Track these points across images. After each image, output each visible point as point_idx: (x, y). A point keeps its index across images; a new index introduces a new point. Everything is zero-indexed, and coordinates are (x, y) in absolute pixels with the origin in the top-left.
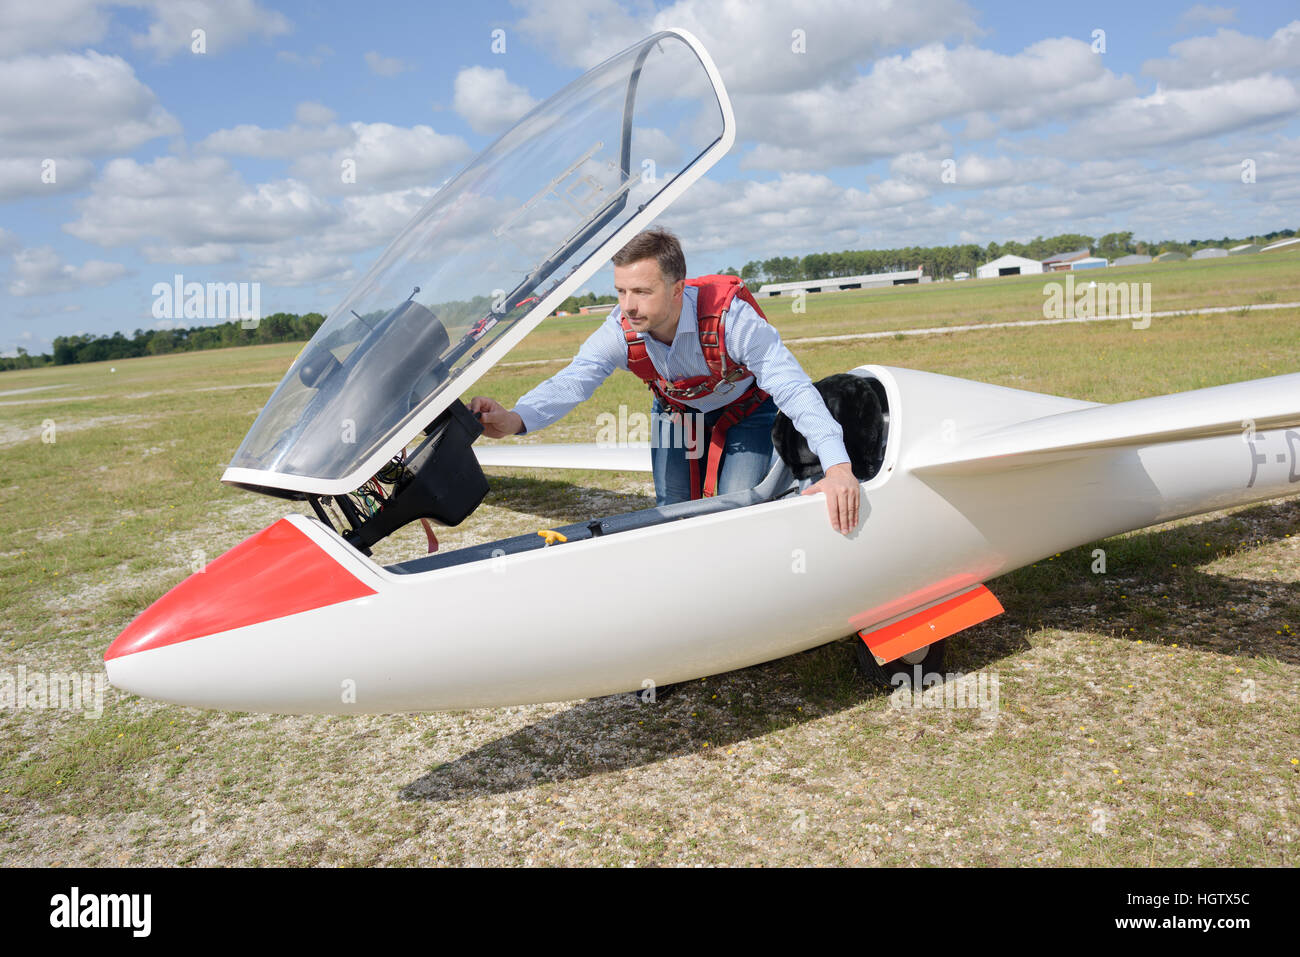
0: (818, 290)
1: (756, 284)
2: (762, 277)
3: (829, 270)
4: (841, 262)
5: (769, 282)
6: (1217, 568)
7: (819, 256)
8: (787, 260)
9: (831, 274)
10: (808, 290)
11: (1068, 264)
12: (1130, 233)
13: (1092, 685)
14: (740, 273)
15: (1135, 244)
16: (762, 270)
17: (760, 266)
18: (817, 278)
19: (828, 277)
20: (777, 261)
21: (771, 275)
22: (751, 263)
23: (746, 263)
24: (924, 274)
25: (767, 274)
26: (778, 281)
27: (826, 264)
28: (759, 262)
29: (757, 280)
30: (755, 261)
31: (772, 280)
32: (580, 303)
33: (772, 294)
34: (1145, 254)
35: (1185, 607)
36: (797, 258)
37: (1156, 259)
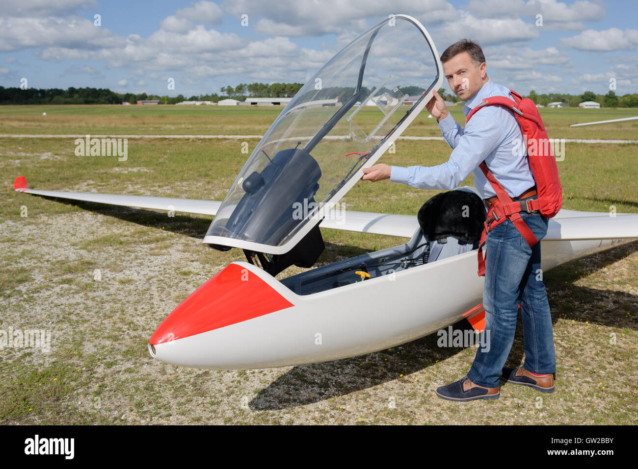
0: (278, 103)
1: (243, 97)
2: (247, 94)
3: (285, 93)
4: (292, 89)
5: (250, 97)
6: (581, 283)
7: (280, 85)
8: (262, 85)
9: (286, 95)
10: (273, 103)
11: (411, 102)
12: (444, 89)
13: (560, 342)
14: (234, 90)
15: (446, 95)
16: (247, 89)
17: (246, 87)
18: (278, 97)
19: (284, 97)
20: (256, 85)
21: (252, 93)
22: (241, 85)
23: (238, 84)
24: (339, 101)
25: (250, 92)
26: (255, 97)
27: (283, 89)
28: (246, 85)
29: (244, 95)
30: (243, 84)
31: (252, 96)
32: (137, 98)
33: (253, 103)
34: (450, 101)
35: (578, 303)
36: (268, 85)
37: (456, 104)
